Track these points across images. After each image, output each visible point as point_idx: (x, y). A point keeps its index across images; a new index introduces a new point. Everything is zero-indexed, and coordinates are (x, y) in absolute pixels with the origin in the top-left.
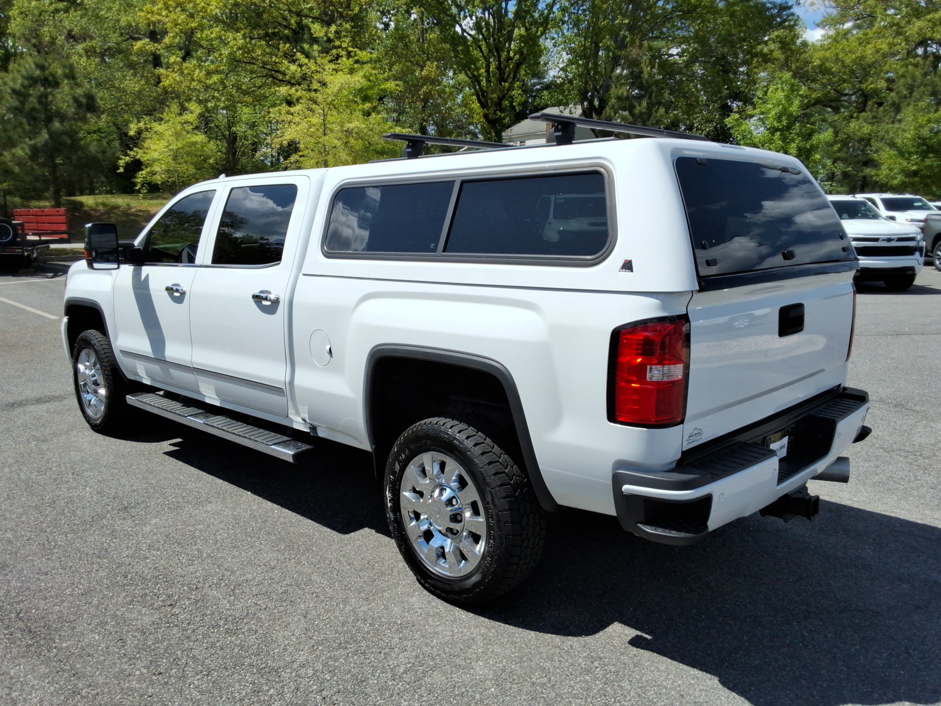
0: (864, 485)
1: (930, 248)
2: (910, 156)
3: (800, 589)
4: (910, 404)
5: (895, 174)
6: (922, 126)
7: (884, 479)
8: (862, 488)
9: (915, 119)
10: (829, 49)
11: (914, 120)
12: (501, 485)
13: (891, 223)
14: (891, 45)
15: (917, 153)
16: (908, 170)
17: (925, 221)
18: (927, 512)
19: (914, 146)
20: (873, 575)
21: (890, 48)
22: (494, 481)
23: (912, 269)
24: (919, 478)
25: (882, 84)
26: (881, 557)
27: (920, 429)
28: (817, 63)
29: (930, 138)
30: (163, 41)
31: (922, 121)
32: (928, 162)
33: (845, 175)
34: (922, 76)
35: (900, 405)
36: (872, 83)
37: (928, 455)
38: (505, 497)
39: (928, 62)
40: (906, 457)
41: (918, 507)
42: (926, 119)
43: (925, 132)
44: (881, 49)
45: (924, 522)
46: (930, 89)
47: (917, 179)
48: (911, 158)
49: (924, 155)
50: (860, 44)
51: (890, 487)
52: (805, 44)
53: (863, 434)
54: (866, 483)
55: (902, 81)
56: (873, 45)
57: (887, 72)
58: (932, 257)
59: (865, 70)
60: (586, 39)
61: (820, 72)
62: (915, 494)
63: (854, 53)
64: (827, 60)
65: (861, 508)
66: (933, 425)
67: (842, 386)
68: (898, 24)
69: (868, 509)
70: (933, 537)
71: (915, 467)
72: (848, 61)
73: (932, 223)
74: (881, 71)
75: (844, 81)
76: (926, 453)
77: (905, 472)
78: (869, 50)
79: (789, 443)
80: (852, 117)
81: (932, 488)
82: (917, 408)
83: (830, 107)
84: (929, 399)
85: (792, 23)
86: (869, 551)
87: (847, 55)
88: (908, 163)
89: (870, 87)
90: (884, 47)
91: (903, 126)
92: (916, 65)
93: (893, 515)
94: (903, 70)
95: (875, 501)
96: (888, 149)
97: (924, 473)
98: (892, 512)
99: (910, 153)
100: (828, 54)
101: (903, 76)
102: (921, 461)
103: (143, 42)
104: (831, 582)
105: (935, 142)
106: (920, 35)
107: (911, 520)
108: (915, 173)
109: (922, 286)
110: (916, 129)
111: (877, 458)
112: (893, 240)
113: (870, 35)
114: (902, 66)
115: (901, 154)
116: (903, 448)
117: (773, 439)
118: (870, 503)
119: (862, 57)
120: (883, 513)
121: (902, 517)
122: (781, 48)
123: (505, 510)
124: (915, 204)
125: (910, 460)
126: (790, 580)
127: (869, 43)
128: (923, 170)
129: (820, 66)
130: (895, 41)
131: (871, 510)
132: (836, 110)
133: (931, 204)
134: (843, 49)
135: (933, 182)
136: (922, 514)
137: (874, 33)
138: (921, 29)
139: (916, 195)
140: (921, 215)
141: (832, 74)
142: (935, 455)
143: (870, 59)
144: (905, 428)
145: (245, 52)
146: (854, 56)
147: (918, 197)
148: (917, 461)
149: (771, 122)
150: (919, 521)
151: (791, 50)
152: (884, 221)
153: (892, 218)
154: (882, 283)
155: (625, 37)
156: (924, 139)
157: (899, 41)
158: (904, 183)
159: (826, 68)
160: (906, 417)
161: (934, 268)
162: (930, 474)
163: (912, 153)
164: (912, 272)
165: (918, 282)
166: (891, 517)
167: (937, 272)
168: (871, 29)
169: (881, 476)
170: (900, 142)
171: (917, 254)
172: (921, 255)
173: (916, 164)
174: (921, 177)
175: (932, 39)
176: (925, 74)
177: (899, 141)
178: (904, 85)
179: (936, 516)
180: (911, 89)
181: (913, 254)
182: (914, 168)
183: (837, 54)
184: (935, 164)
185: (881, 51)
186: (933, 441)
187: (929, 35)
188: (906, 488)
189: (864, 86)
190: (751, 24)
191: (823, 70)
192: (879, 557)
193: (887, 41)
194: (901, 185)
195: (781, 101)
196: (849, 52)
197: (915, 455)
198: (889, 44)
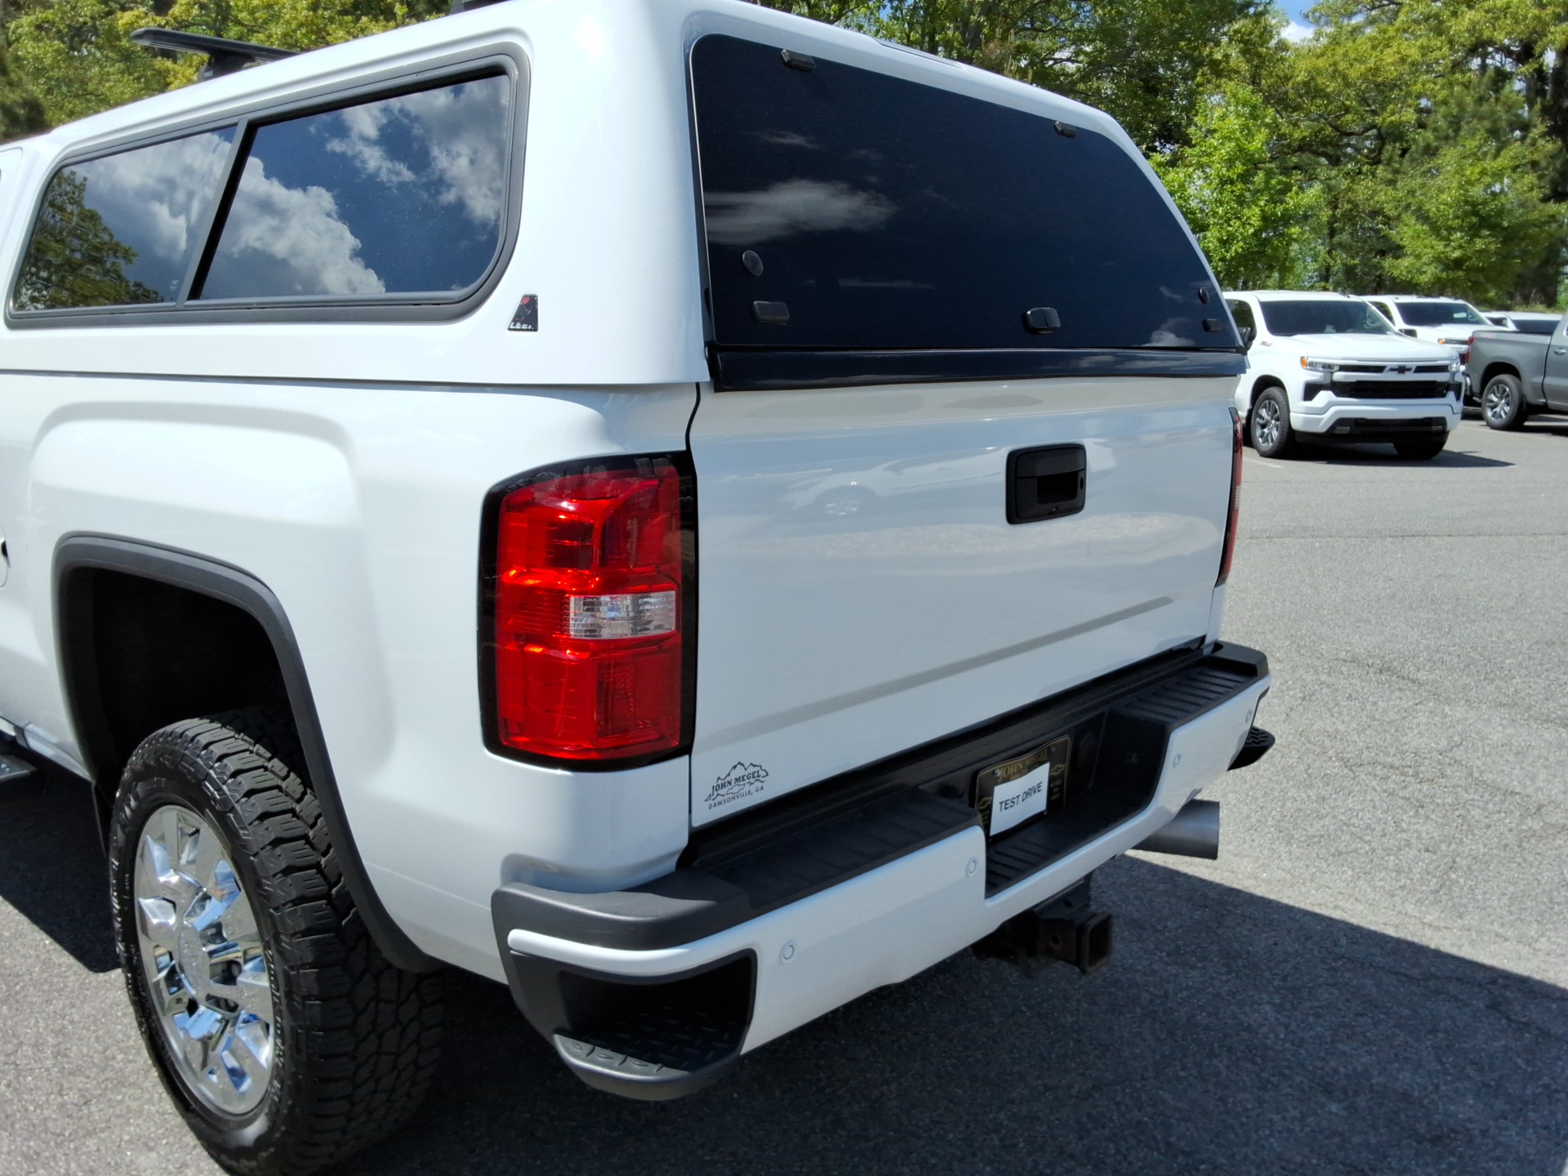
0: (1289, 843)
1: (1476, 389)
2: (1450, 234)
3: (1089, 1115)
4: (1409, 669)
5: (1425, 264)
6: (1470, 183)
7: (1332, 827)
8: (1282, 849)
9: (1460, 171)
10: (1322, 55)
11: (1457, 172)
12: (297, 902)
13: (1408, 340)
14: (1425, 50)
15: (1461, 229)
16: (1446, 257)
17: (1470, 341)
18: (1410, 908)
19: (1457, 217)
20: (1265, 1075)
21: (1423, 55)
22: (282, 889)
23: (1442, 421)
24: (1404, 826)
25: (1410, 116)
26: (1293, 1026)
27: (1422, 719)
28: (1301, 77)
29: (1485, 203)
30: (170, 12)
31: (1472, 173)
32: (1479, 244)
33: (1349, 271)
34: (1475, 102)
35: (1388, 670)
36: (1393, 114)
37: (1429, 775)
38: (306, 933)
39: (1486, 79)
40: (1386, 778)
41: (1392, 896)
42: (1477, 170)
43: (1477, 192)
44: (1408, 56)
45: (1401, 934)
46: (1487, 124)
47: (1461, 273)
48: (1452, 238)
49: (1473, 232)
50: (1374, 48)
51: (1342, 848)
52: (1283, 46)
53: (1254, 747)
54: (1292, 837)
55: (1443, 109)
56: (1395, 49)
57: (1419, 97)
58: (1479, 405)
59: (1382, 91)
60: (911, 25)
61: (1307, 93)
62: (1391, 865)
63: (1363, 62)
64: (1319, 72)
65: (1272, 897)
66: (1447, 709)
67: (1208, 640)
68: (1436, 16)
69: (1285, 901)
70: (1415, 972)
71: (1401, 802)
72: (1353, 74)
73: (1482, 346)
74: (1409, 94)
75: (1347, 110)
76: (1426, 770)
77: (1379, 814)
78: (1389, 56)
79: (1051, 779)
80: (1360, 173)
81: (1427, 850)
82: (1422, 676)
83: (1325, 155)
84: (1447, 658)
85: (1260, 9)
86: (1268, 1008)
87: (1352, 65)
88: (1446, 246)
89: (1388, 120)
90: (1414, 53)
91: (1439, 181)
92: (1467, 86)
93: (1337, 915)
94: (1445, 92)
95: (1305, 880)
96: (1413, 221)
97: (1417, 815)
98: (1336, 907)
99: (1451, 229)
100: (1321, 63)
101: (1445, 102)
102: (1414, 787)
103: (136, 12)
104: (1167, 1096)
105: (1492, 210)
106: (1473, 35)
107: (1373, 927)
108: (1458, 264)
109: (1459, 454)
110: (1461, 187)
111: (1326, 779)
112: (1410, 370)
113: (1391, 33)
114: (1443, 87)
115: (1435, 230)
116: (1381, 758)
117: (999, 773)
118: (1292, 885)
119: (1376, 71)
120: (1317, 910)
121: (1354, 921)
122: (1244, 52)
123: (303, 966)
124: (1456, 316)
125: (1391, 786)
126: (1074, 1092)
127: (1388, 46)
128: (1470, 258)
129: (1306, 84)
130: (1433, 43)
131: (1291, 903)
132: (1335, 161)
133: (1484, 315)
134: (1345, 55)
135: (1488, 279)
136: (1400, 912)
137: (1398, 30)
138: (1474, 24)
139: (1456, 298)
140: (1464, 332)
141: (1327, 96)
142: (1443, 776)
143: (1391, 72)
144: (1392, 715)
145: (312, 32)
146: (1363, 68)
147: (1460, 302)
148: (1405, 787)
149: (1217, 169)
150: (1391, 932)
151: (1259, 56)
152: (1396, 337)
153: (1411, 333)
154: (1388, 447)
155: (979, 26)
156: (1474, 205)
157: (1439, 44)
158: (1438, 280)
159: (1316, 85)
160: (1397, 693)
161: (1484, 423)
162: (1428, 817)
163: (1454, 229)
164: (1440, 427)
165: (1451, 445)
166: (1331, 919)
167: (1488, 430)
168: (1391, 24)
169: (1327, 821)
170: (1434, 209)
171: (1451, 395)
172: (1458, 398)
173: (1460, 247)
174: (1468, 270)
175: (1491, 42)
176: (1481, 100)
177: (1431, 208)
178: (1445, 117)
179: (1429, 919)
180: (1456, 123)
181: (1443, 396)
182: (1457, 254)
183: (1335, 64)
184: (1493, 247)
185: (1410, 60)
186: (1444, 743)
187: (1486, 34)
188: (1374, 850)
189: (1378, 120)
190: (1194, 8)
191: (1311, 90)
192: (1287, 1026)
193: (1418, 43)
194: (1434, 284)
195: (1234, 133)
196: (1355, 60)
197: (1403, 774)
198: (1422, 47)
